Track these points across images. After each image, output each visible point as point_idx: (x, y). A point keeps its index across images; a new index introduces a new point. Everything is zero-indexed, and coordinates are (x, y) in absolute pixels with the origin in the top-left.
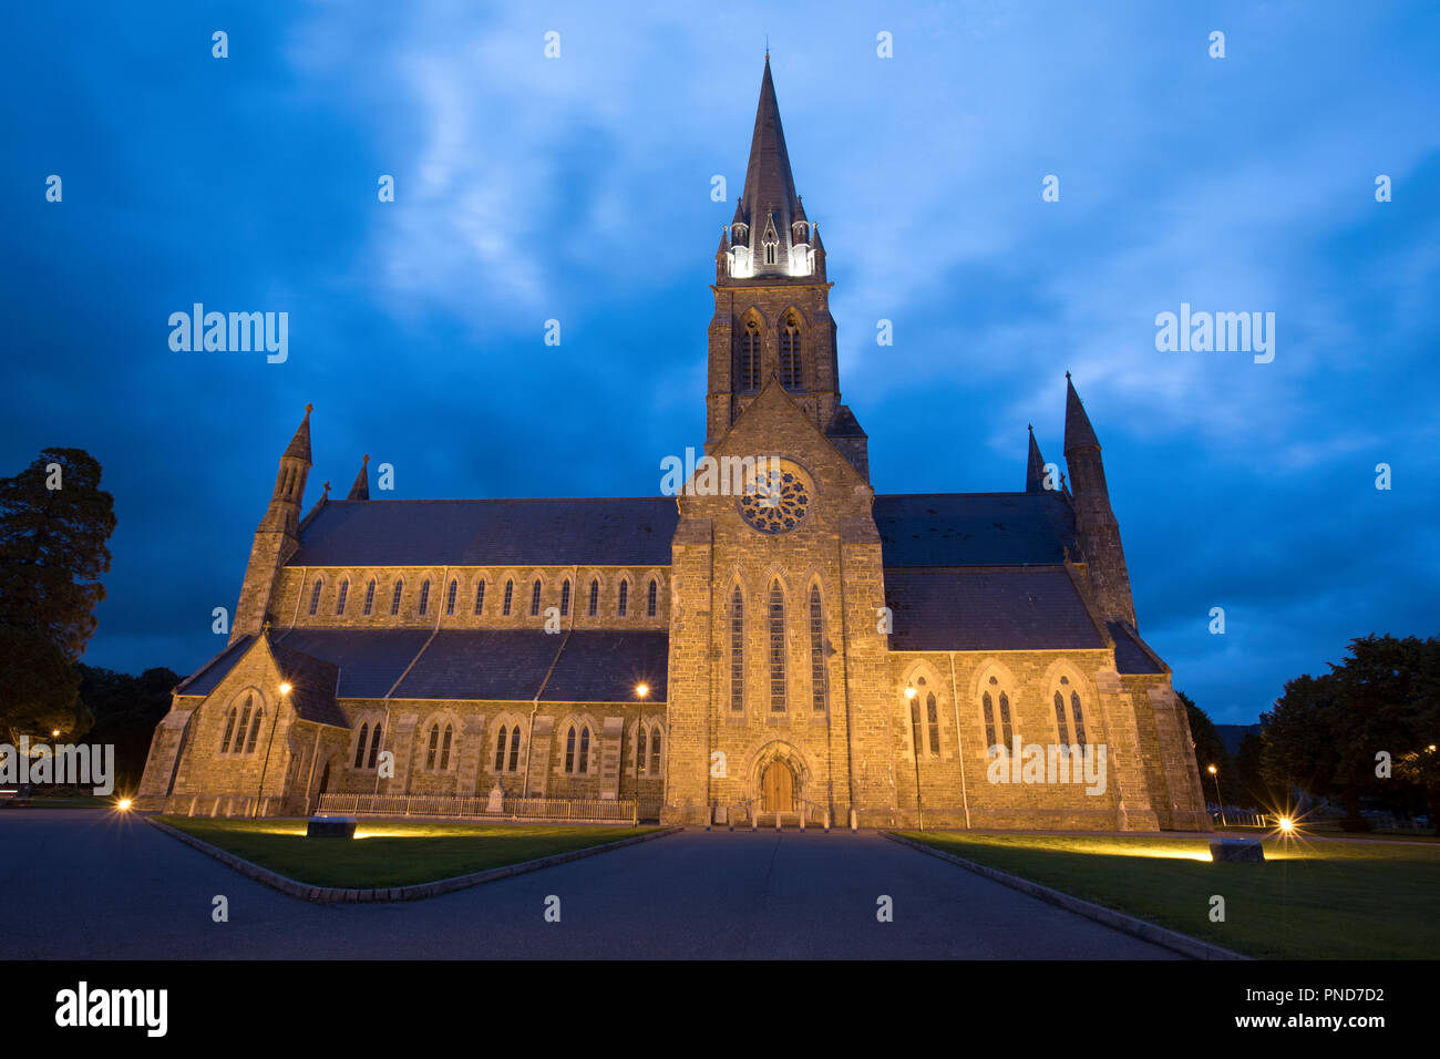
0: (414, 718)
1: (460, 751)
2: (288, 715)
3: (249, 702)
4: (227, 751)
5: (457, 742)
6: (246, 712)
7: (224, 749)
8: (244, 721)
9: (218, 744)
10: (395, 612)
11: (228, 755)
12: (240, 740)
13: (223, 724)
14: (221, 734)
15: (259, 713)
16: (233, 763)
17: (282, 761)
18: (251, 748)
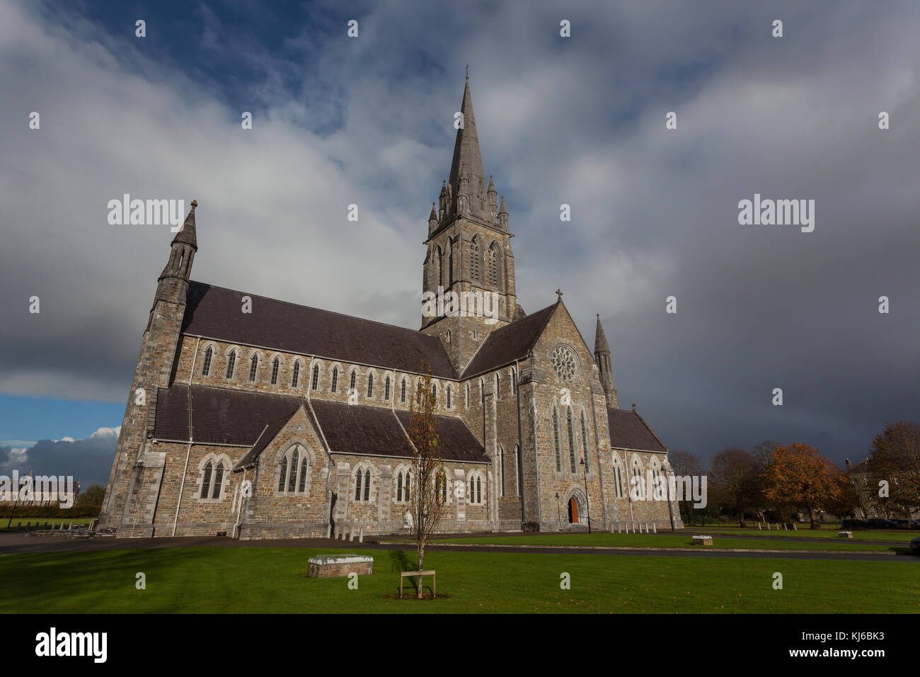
0: (347, 466)
1: (378, 489)
2: (327, 464)
3: (296, 453)
4: (283, 490)
5: (375, 482)
6: (295, 461)
7: (281, 489)
8: (294, 468)
9: (277, 485)
10: (274, 382)
11: (285, 493)
12: (292, 482)
13: (279, 470)
14: (278, 477)
15: (304, 463)
16: (291, 500)
17: (327, 498)
18: (302, 489)
